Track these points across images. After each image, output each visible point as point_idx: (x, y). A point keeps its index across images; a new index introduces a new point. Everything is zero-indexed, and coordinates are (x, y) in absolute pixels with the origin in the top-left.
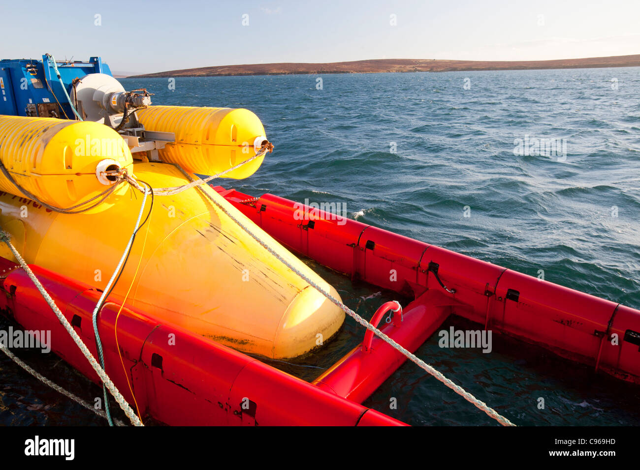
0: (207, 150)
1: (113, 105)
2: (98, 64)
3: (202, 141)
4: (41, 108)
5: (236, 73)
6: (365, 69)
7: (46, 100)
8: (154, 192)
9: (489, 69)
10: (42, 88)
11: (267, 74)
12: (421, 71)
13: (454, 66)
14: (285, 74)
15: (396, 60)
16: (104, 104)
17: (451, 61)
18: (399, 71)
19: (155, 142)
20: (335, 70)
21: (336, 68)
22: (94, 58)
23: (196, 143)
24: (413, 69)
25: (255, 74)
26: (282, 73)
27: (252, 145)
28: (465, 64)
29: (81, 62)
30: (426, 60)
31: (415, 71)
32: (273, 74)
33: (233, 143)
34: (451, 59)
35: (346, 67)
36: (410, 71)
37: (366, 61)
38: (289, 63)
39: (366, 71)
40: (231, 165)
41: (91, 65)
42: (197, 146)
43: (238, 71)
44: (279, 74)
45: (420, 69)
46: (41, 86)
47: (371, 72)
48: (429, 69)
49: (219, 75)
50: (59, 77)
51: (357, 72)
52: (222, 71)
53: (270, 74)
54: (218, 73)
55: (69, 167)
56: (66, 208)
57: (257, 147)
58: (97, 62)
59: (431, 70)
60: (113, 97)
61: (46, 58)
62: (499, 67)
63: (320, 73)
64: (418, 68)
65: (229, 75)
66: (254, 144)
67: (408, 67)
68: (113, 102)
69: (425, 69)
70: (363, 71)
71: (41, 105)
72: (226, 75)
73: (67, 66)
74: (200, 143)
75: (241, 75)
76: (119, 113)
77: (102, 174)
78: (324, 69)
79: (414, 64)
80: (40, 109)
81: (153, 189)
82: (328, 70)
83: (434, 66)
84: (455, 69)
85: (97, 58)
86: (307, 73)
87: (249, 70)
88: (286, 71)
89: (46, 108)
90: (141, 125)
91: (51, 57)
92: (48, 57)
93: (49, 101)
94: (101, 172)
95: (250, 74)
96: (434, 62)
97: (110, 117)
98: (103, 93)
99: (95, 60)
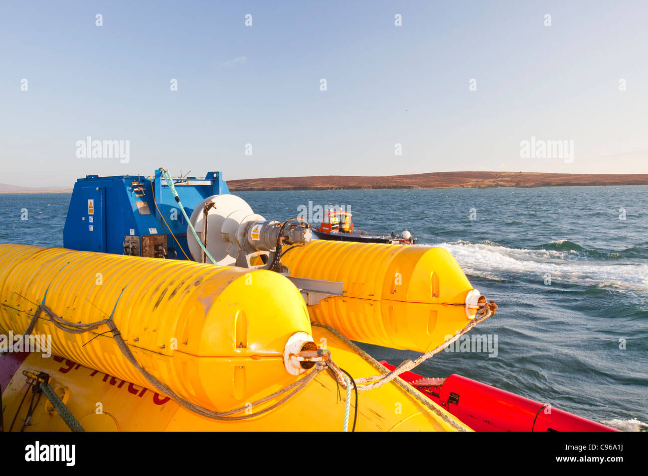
0: (391, 308)
1: (253, 239)
2: (218, 181)
3: (382, 295)
4: (146, 242)
5: (272, 187)
6: (432, 183)
7: (153, 231)
8: (357, 386)
9: (594, 184)
10: (149, 213)
11: (310, 189)
12: (505, 186)
13: (547, 180)
14: (332, 189)
15: (471, 172)
16: (239, 238)
17: (542, 175)
18: (475, 186)
19: (307, 294)
20: (395, 184)
21: (396, 182)
22: (214, 173)
23: (371, 298)
24: (493, 184)
25: (295, 189)
26: (328, 188)
27: (463, 303)
28: (562, 178)
29: (194, 179)
30: (510, 173)
31: (497, 185)
32: (318, 189)
33: (434, 299)
34: (544, 172)
35: (407, 180)
36: (490, 186)
37: (434, 174)
38: (336, 176)
39: (433, 187)
40: (428, 333)
41: (209, 183)
42: (372, 302)
43: (273, 185)
44: (324, 189)
45: (502, 183)
46: (147, 212)
47: (440, 187)
48: (514, 184)
49: (251, 189)
50: (177, 199)
51: (421, 187)
52: (254, 185)
53: (314, 189)
54: (249, 187)
55: (242, 345)
56: (223, 411)
57: (471, 307)
58: (217, 178)
59: (518, 185)
60: (254, 228)
61: (159, 173)
62: (607, 181)
63: (376, 188)
64: (500, 183)
65: (263, 189)
66: (467, 303)
67: (488, 182)
68: (253, 235)
69: (509, 184)
70: (430, 187)
71: (146, 238)
72: (259, 190)
73: (180, 184)
74: (378, 297)
75: (277, 189)
76: (257, 251)
77: (293, 357)
78: (381, 184)
79: (495, 177)
80: (145, 244)
81: (355, 380)
82: (386, 185)
83: (520, 180)
84: (548, 184)
85: (217, 173)
86: (360, 188)
87: (288, 184)
88: (333, 186)
89: (152, 242)
90: (285, 268)
91: (165, 172)
92: (161, 173)
93: (156, 233)
94: (291, 355)
95: (289, 189)
96: (520, 175)
97: (246, 256)
98: (234, 223)
99: (215, 175)
